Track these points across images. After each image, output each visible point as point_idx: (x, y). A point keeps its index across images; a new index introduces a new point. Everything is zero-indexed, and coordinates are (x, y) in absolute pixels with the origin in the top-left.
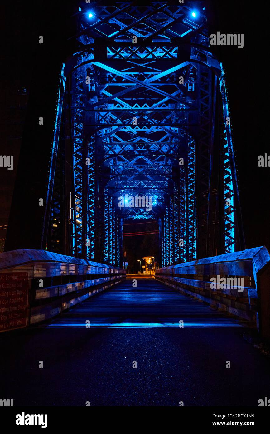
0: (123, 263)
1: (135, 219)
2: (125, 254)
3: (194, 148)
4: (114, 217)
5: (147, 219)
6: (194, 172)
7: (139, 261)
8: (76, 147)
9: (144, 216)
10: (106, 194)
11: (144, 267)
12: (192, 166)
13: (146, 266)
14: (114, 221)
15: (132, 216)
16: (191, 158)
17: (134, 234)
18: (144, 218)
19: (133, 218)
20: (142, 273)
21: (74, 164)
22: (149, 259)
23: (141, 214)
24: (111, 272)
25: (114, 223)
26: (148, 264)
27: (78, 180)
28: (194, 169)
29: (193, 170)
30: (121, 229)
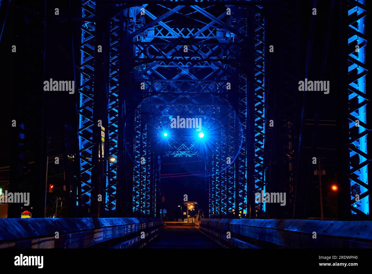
0: (161, 210)
1: (176, 157)
2: (163, 199)
3: (262, 51)
4: (150, 154)
5: (190, 157)
6: (263, 85)
7: (179, 206)
8: (86, 35)
9: (186, 152)
10: (138, 122)
11: (185, 213)
12: (260, 77)
13: (188, 213)
14: (149, 158)
15: (172, 153)
16: (259, 66)
17: (175, 175)
18: (187, 155)
19: (173, 155)
20: (183, 221)
21: (82, 62)
22: (191, 205)
23: (183, 150)
24: (141, 227)
25: (150, 161)
26: (190, 210)
27: (88, 87)
28: (263, 81)
29: (262, 83)
30: (158, 169)
